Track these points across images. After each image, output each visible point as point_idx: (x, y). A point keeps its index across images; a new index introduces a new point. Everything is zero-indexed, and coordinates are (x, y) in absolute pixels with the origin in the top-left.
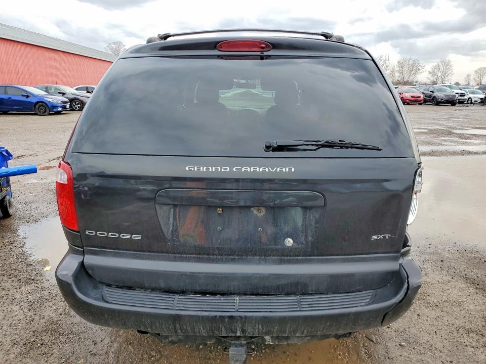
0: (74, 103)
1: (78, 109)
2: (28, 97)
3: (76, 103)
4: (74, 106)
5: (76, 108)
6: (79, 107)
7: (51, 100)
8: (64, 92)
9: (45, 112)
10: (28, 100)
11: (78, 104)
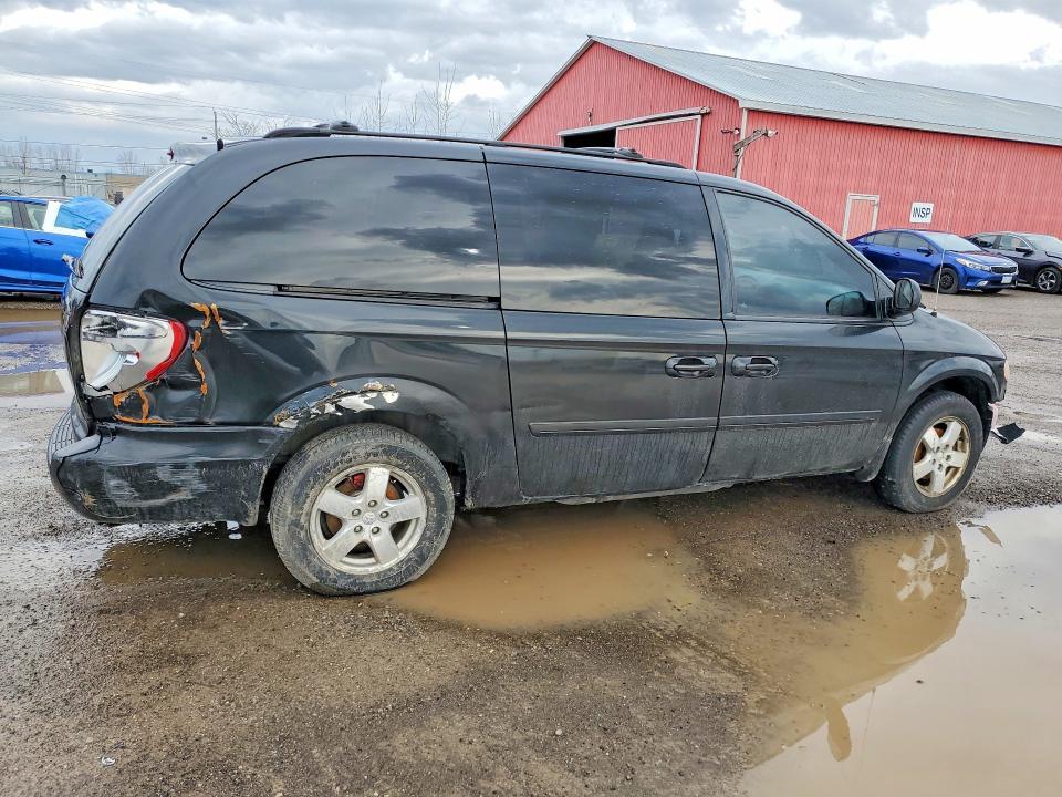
0: (1043, 276)
1: (1048, 288)
2: (929, 253)
3: (1047, 274)
4: (1042, 280)
5: (1044, 286)
6: (1051, 284)
7: (967, 263)
8: (1030, 248)
9: (949, 287)
10: (928, 260)
11: (1052, 278)
